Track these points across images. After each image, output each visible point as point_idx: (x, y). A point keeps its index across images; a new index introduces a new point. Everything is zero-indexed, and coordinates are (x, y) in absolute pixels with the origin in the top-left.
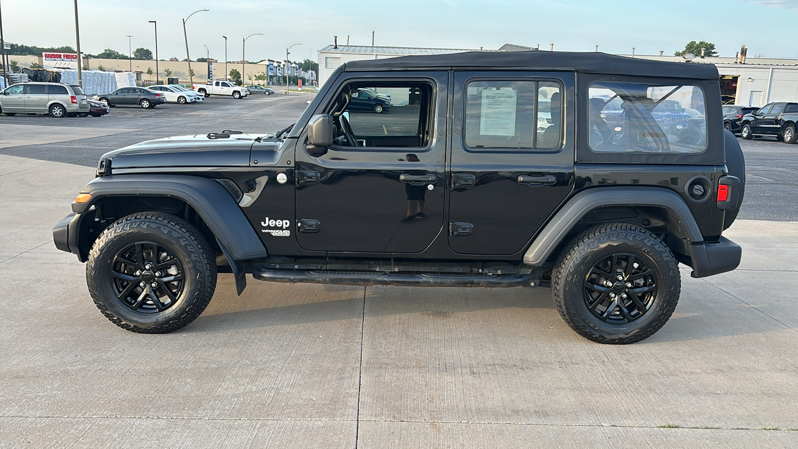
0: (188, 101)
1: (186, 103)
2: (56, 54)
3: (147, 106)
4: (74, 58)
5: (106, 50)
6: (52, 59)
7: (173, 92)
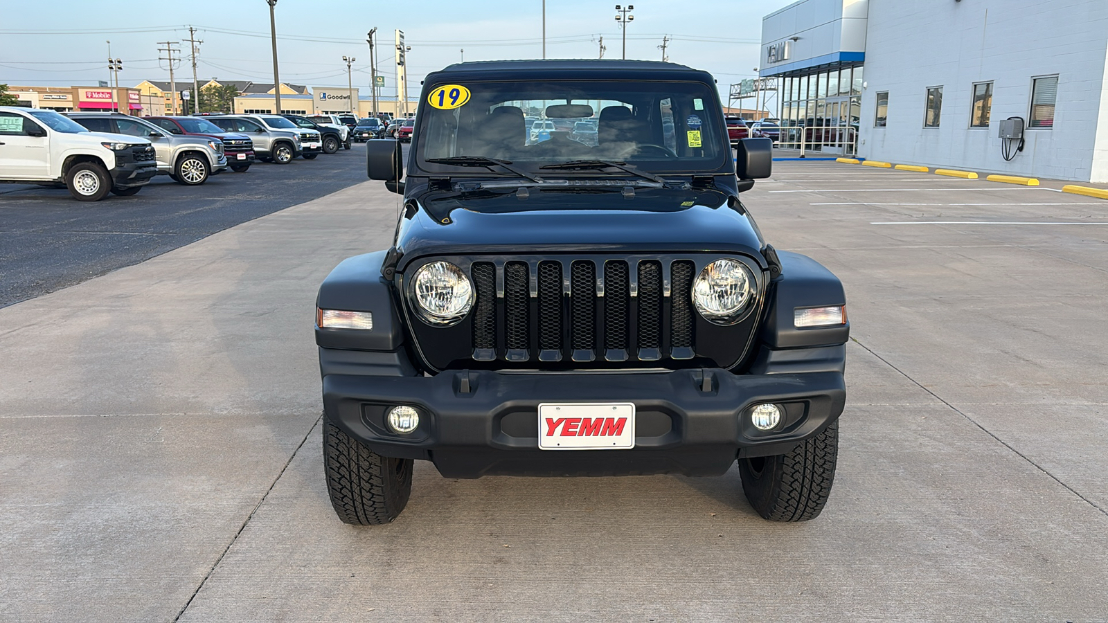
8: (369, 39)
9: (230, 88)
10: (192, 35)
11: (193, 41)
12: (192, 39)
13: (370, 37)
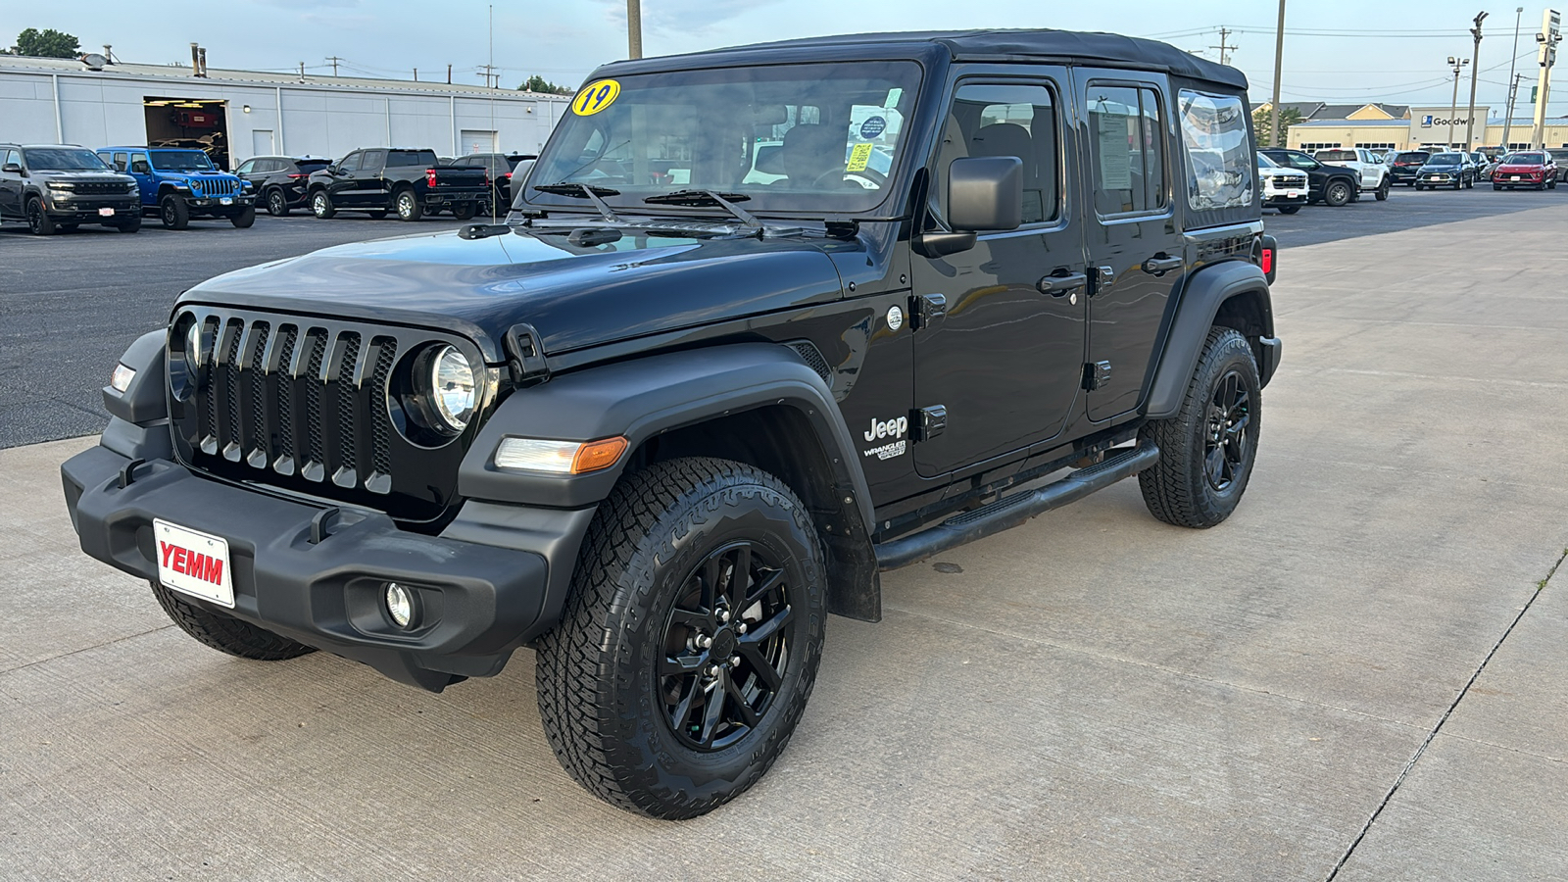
8: (1475, 28)
9: (1290, 112)
10: (1223, 39)
11: (1223, 48)
12: (1223, 44)
13: (1478, 25)
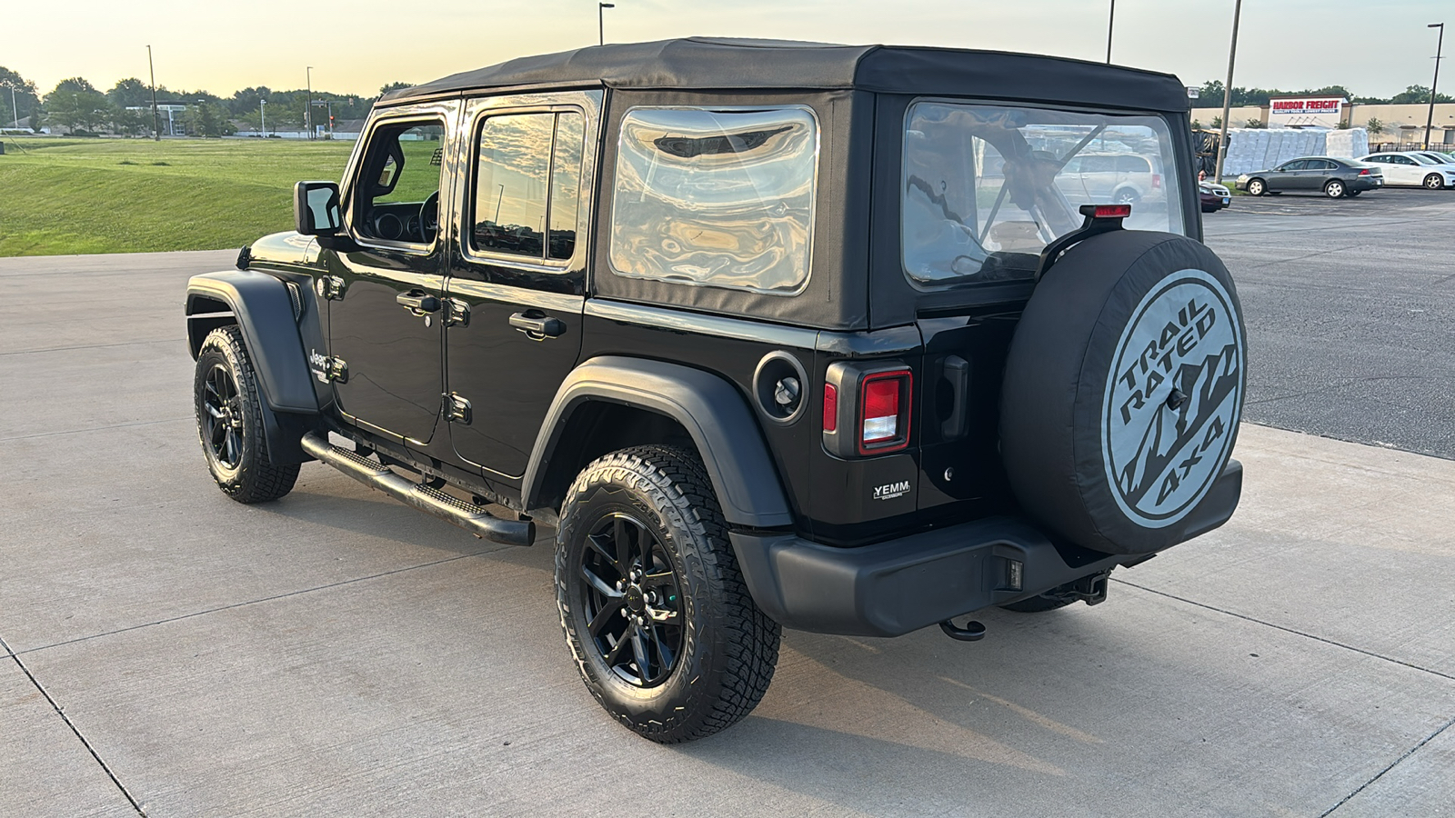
0: (1445, 184)
1: (1442, 187)
2: (1293, 101)
3: (1338, 194)
4: (1326, 107)
5: (1410, 88)
6: (1286, 111)
7: (1418, 165)
